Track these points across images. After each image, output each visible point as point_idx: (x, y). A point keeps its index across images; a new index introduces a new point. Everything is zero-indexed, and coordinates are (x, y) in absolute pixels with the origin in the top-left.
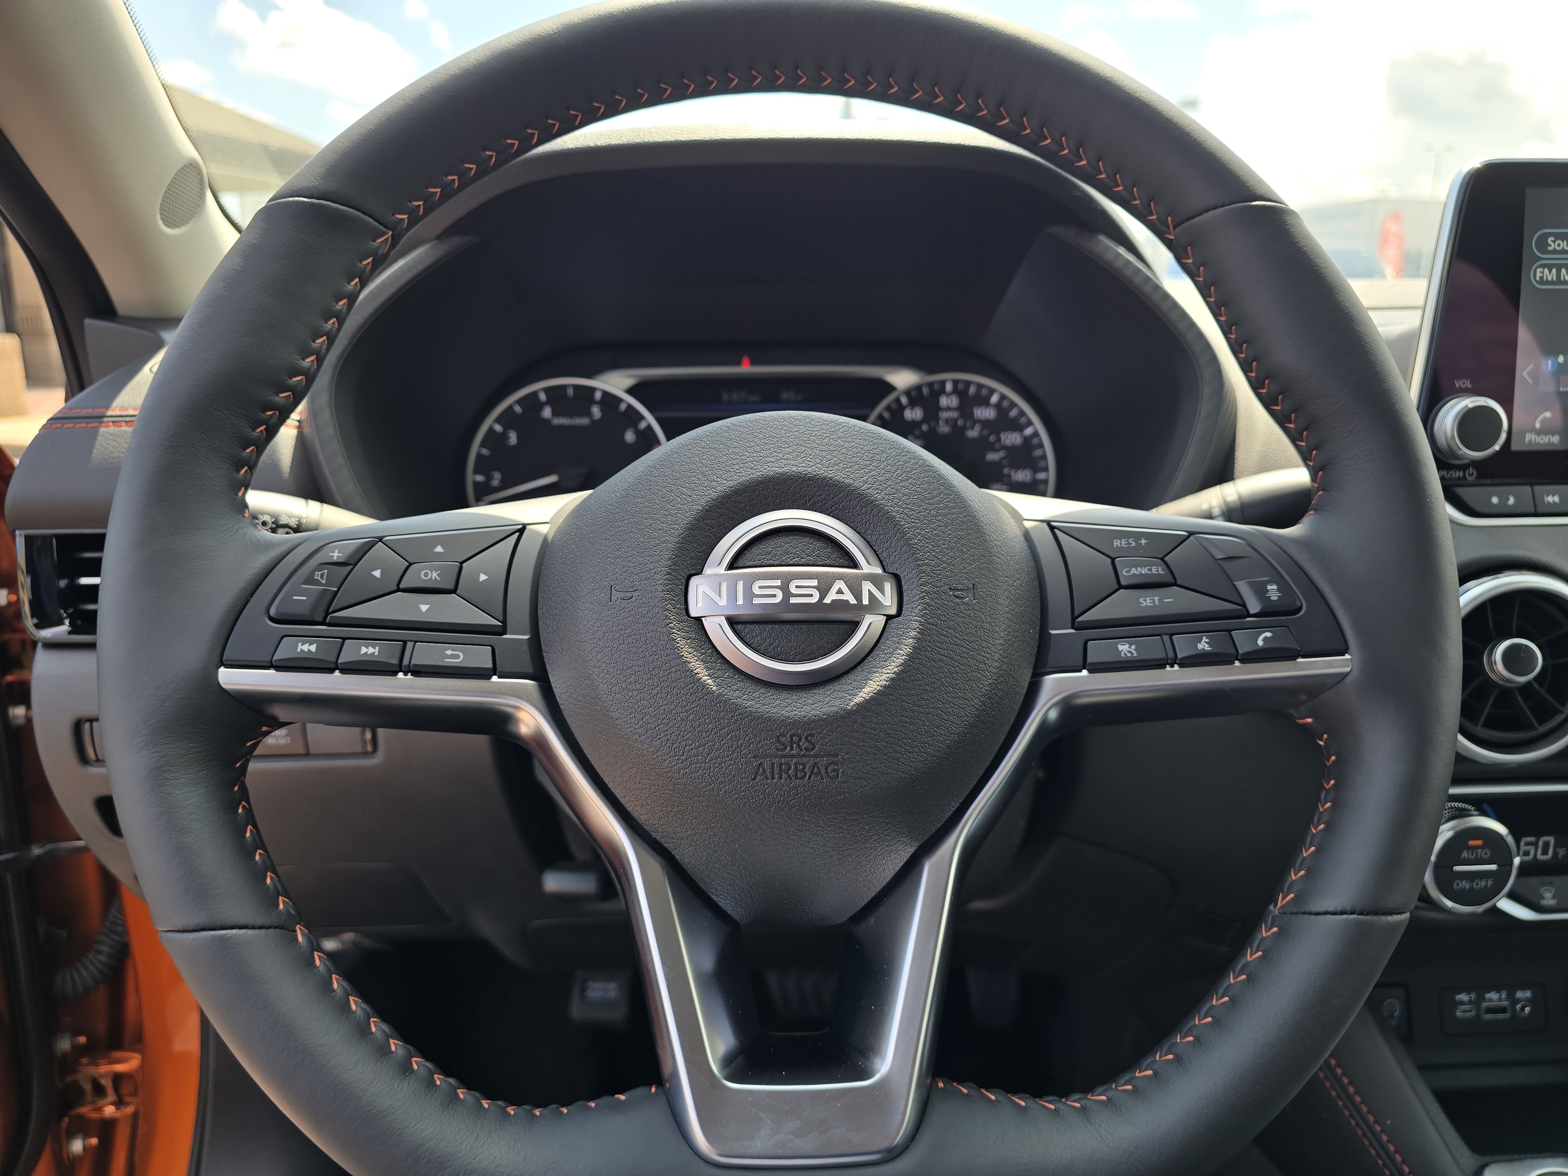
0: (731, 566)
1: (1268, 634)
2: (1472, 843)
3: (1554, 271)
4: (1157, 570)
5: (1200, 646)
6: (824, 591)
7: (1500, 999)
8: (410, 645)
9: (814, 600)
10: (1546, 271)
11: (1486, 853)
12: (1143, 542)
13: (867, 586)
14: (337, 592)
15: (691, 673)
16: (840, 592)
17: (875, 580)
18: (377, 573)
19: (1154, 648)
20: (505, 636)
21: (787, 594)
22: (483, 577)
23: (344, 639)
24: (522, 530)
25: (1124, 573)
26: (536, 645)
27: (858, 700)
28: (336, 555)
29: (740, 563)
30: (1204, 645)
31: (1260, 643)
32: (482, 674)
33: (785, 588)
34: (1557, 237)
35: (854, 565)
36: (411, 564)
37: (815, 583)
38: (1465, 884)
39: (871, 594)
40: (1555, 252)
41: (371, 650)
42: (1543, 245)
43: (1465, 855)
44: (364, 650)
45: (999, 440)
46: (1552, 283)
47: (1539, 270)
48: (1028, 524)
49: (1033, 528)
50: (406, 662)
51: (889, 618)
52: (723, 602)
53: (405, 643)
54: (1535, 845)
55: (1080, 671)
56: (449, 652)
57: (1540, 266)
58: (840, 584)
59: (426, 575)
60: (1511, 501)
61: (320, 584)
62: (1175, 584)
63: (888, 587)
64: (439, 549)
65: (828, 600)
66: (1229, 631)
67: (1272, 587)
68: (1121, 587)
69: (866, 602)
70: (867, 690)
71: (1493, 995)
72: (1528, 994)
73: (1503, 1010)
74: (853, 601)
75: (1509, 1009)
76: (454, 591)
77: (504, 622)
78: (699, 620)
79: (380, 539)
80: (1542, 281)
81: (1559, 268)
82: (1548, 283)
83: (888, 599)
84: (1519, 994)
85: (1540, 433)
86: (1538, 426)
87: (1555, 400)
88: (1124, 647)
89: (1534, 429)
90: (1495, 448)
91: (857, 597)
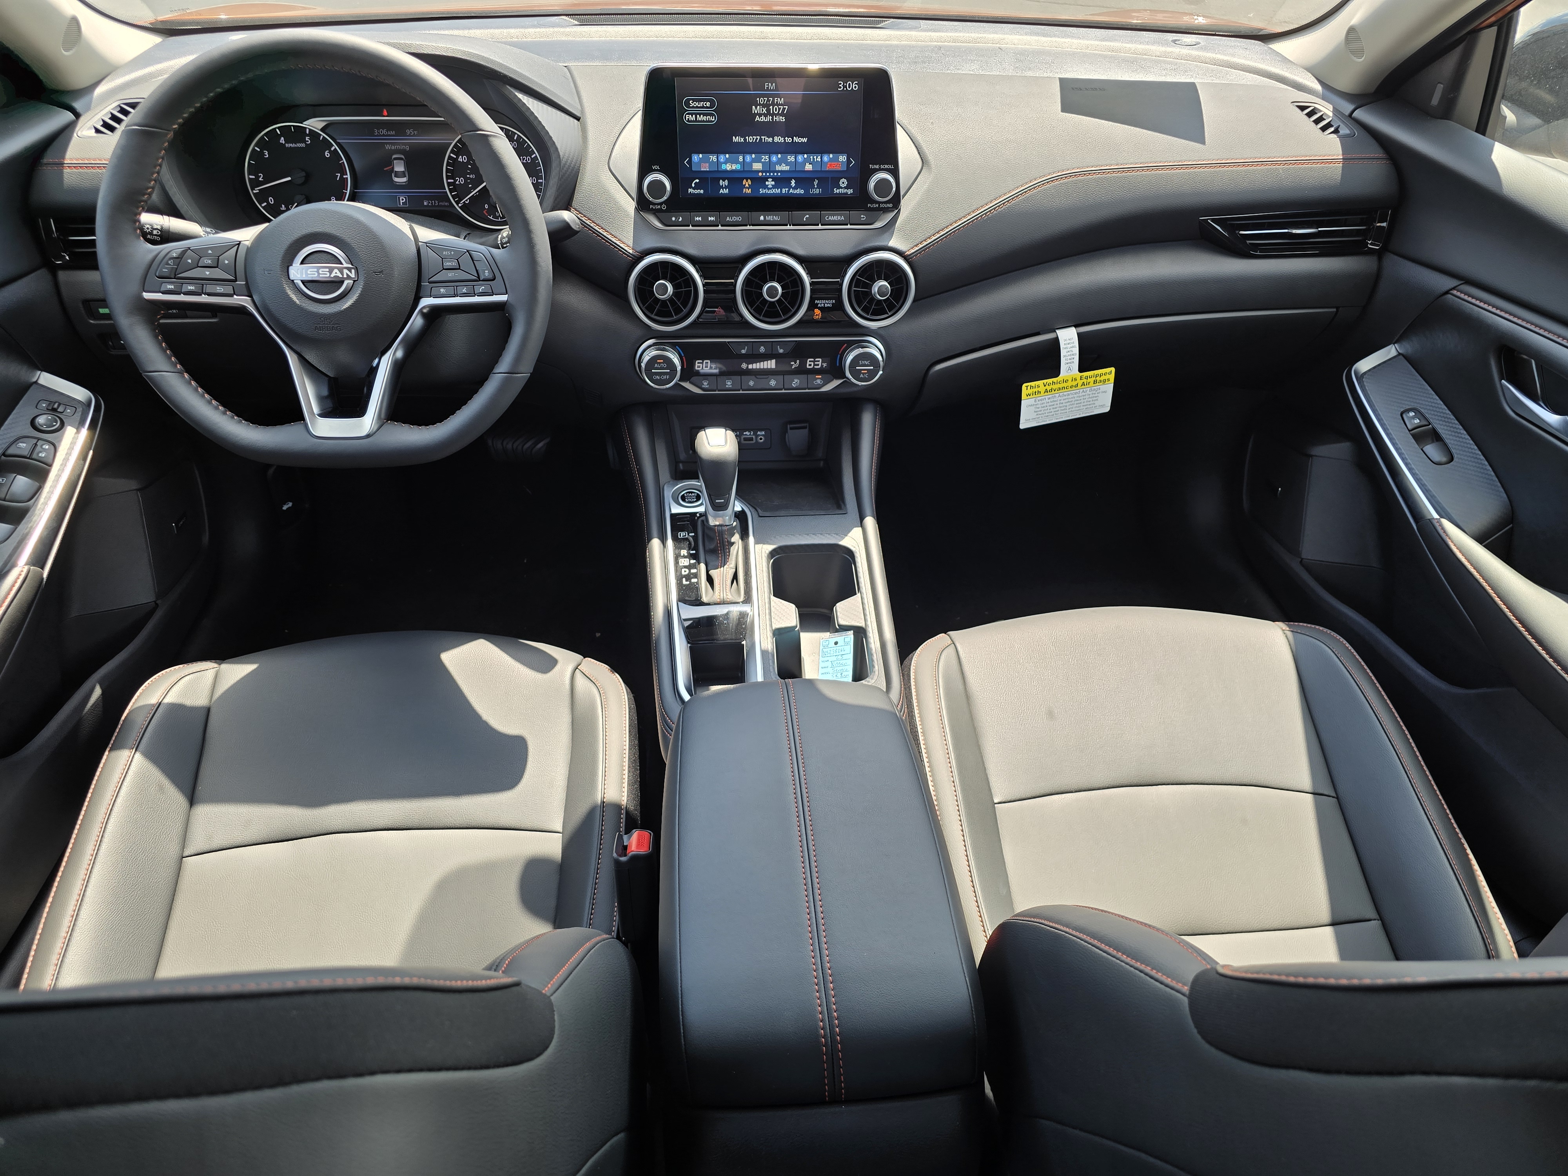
0: (302, 263)
1: (483, 287)
3: (694, 116)
4: (455, 264)
5: (463, 291)
6: (331, 272)
7: (750, 434)
8: (205, 286)
9: (328, 275)
10: (690, 116)
11: (664, 366)
12: (452, 253)
13: (345, 271)
14: (177, 268)
15: (291, 299)
16: (336, 273)
17: (349, 269)
18: (190, 261)
19: (451, 291)
20: (237, 283)
21: (319, 274)
22: (226, 262)
23: (182, 284)
24: (239, 244)
25: (446, 263)
26: (247, 285)
27: (344, 307)
28: (175, 255)
29: (304, 262)
30: (464, 291)
31: (481, 290)
32: (231, 295)
33: (318, 272)
34: (694, 100)
35: (342, 264)
36: (201, 257)
37: (328, 270)
39: (347, 274)
40: (693, 107)
41: (192, 288)
42: (687, 105)
44: (189, 288)
46: (693, 121)
47: (687, 116)
49: (421, 245)
50: (204, 292)
51: (354, 281)
52: (299, 276)
53: (203, 285)
54: (702, 363)
55: (430, 297)
56: (218, 288)
57: (687, 114)
58: (336, 271)
59: (206, 261)
60: (681, 219)
61: (170, 265)
62: (460, 269)
63: (353, 271)
64: (210, 252)
65: (332, 276)
66: (473, 286)
67: (487, 272)
68: (444, 269)
69: (345, 276)
70: (347, 304)
71: (747, 433)
72: (763, 433)
73: (751, 439)
74: (341, 276)
75: (754, 439)
76: (217, 267)
77: (236, 277)
78: (293, 281)
79: (189, 248)
80: (688, 121)
81: (695, 114)
82: (691, 121)
83: (353, 275)
84: (759, 433)
85: (694, 189)
86: (693, 185)
87: (700, 174)
88: (442, 290)
89: (691, 187)
90: (665, 198)
91: (342, 274)
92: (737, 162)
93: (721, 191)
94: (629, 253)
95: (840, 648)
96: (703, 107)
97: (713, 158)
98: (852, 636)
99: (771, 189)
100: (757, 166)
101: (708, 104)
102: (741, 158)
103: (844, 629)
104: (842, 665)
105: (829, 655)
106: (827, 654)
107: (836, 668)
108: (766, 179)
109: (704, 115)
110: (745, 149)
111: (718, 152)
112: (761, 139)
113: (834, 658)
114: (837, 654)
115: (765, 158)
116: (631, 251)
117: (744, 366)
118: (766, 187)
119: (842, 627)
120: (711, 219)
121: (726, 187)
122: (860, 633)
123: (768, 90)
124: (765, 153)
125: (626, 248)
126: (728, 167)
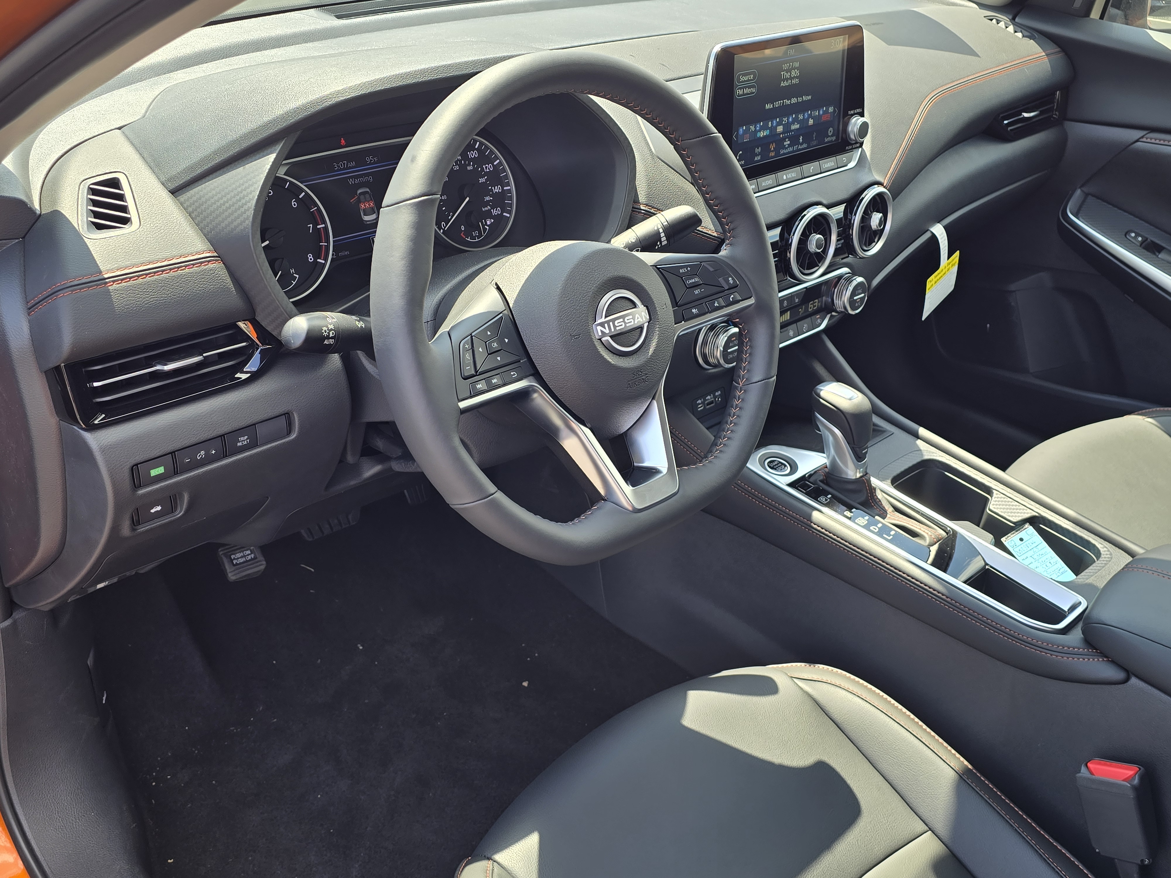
4: (696, 280)
6: (631, 320)
9: (633, 323)
12: (689, 269)
15: (605, 360)
16: (638, 318)
21: (622, 324)
25: (686, 283)
27: (650, 354)
29: (608, 314)
33: (621, 322)
35: (637, 307)
37: (628, 318)
39: (644, 316)
45: (482, 169)
47: (738, 91)
49: (654, 269)
51: (649, 322)
55: (682, 322)
57: (738, 89)
58: (636, 315)
63: (646, 311)
65: (636, 322)
68: (687, 288)
74: (642, 320)
78: (600, 339)
82: (741, 95)
83: (648, 316)
87: (743, 146)
88: (694, 311)
92: (767, 128)
93: (756, 159)
94: (714, 236)
95: (1026, 543)
97: (752, 127)
98: (1031, 527)
99: (787, 148)
100: (780, 129)
102: (770, 124)
103: (1019, 525)
104: (1043, 555)
105: (1024, 552)
106: (1020, 552)
107: (1040, 561)
108: (784, 139)
110: (773, 114)
111: (755, 122)
112: (783, 103)
113: (1031, 553)
114: (1030, 548)
115: (785, 120)
116: (715, 234)
118: (784, 147)
119: (1017, 524)
121: (759, 154)
122: (1034, 521)
124: (785, 115)
125: (710, 232)
126: (762, 134)
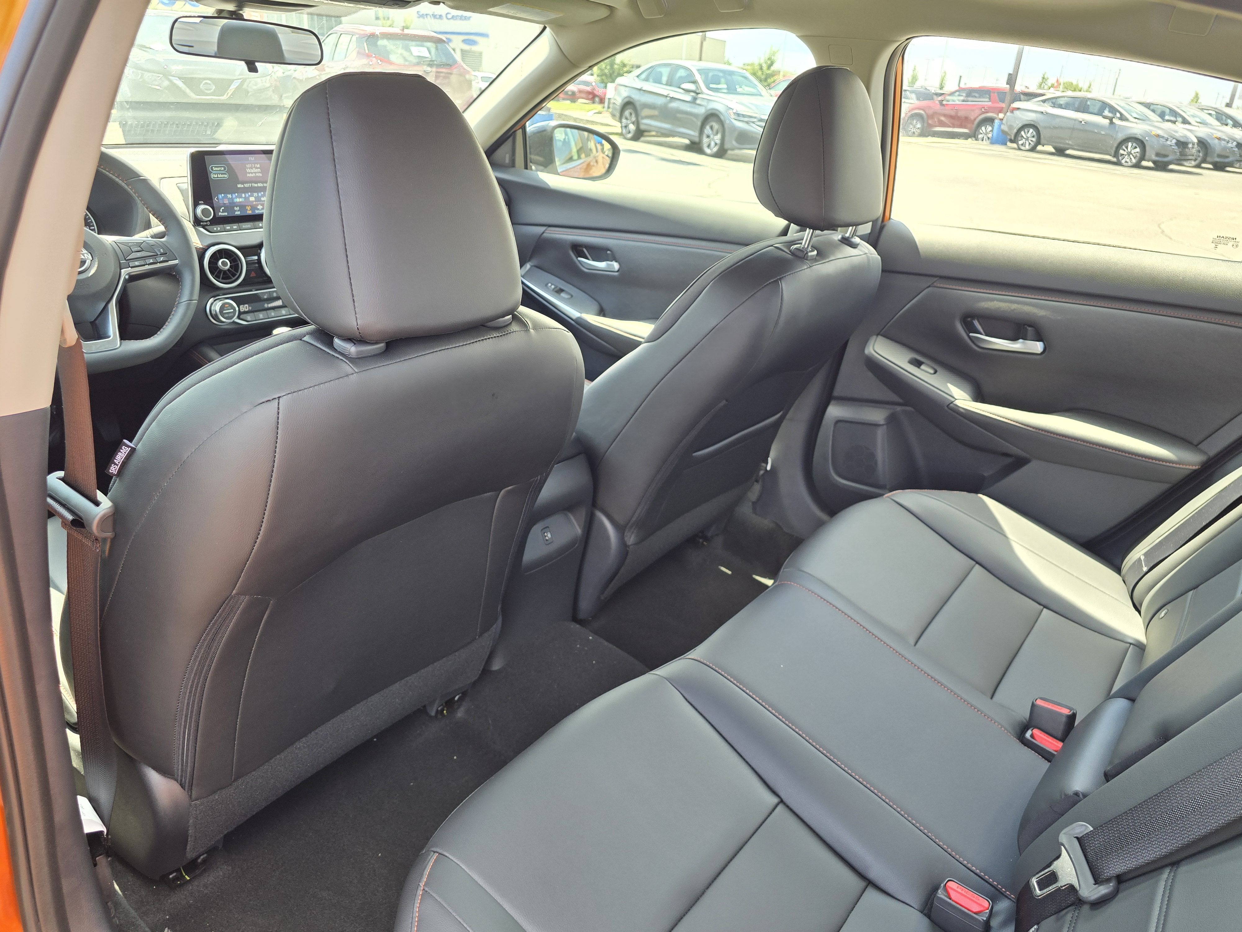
1: (163, 257)
2: (226, 306)
4: (139, 249)
10: (214, 175)
11: (230, 308)
12: (134, 243)
13: (85, 255)
17: (87, 254)
19: (142, 263)
25: (133, 250)
27: (90, 275)
30: (151, 261)
31: (160, 260)
34: (215, 167)
35: (82, 251)
38: (227, 315)
39: (86, 257)
40: (215, 171)
42: (212, 169)
43: (225, 309)
46: (216, 178)
48: (110, 242)
51: (92, 260)
55: (128, 268)
60: (219, 229)
62: (143, 251)
63: (89, 254)
66: (155, 258)
67: (161, 250)
70: (92, 273)
80: (214, 178)
81: (217, 174)
83: (89, 257)
85: (222, 212)
86: (221, 211)
87: (224, 205)
88: (136, 263)
89: (220, 212)
90: (211, 217)
91: (84, 257)
92: (242, 197)
93: (236, 213)
94: (201, 249)
96: (220, 170)
97: (229, 196)
100: (252, 199)
101: (223, 169)
102: (243, 195)
109: (221, 174)
110: (245, 190)
111: (232, 193)
112: (252, 185)
115: (255, 194)
116: (201, 246)
117: (266, 306)
118: (258, 209)
120: (235, 227)
121: (238, 211)
123: (251, 161)
124: (255, 192)
125: (198, 248)
126: (238, 200)
